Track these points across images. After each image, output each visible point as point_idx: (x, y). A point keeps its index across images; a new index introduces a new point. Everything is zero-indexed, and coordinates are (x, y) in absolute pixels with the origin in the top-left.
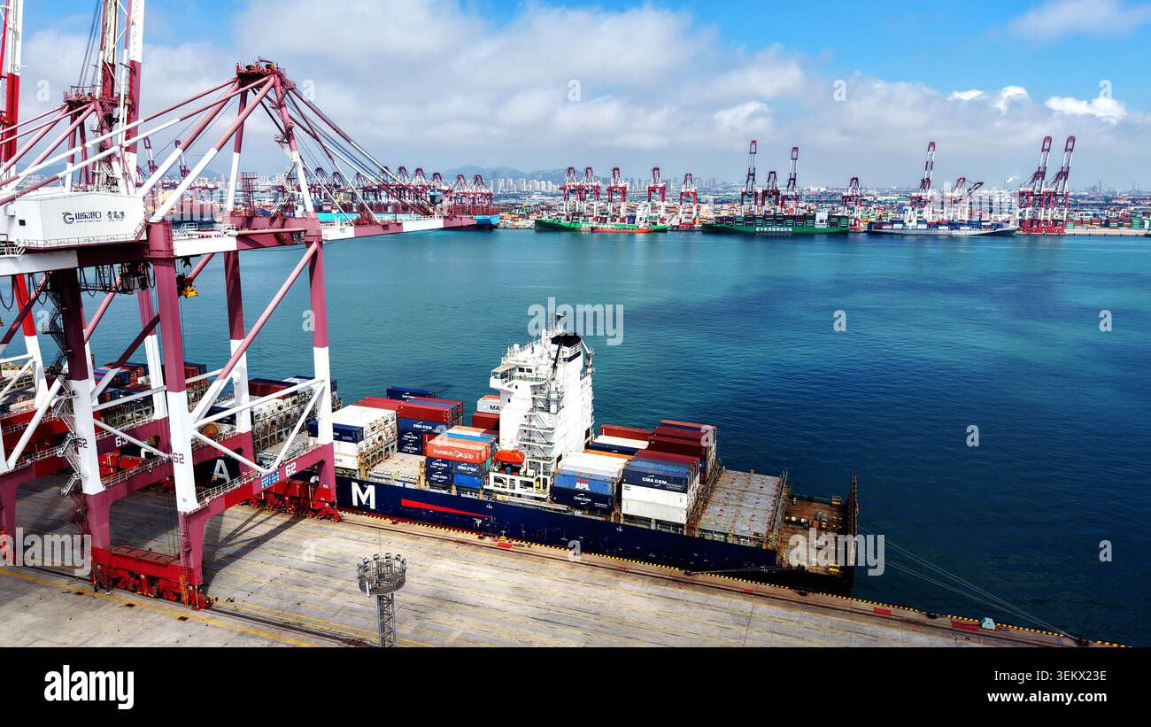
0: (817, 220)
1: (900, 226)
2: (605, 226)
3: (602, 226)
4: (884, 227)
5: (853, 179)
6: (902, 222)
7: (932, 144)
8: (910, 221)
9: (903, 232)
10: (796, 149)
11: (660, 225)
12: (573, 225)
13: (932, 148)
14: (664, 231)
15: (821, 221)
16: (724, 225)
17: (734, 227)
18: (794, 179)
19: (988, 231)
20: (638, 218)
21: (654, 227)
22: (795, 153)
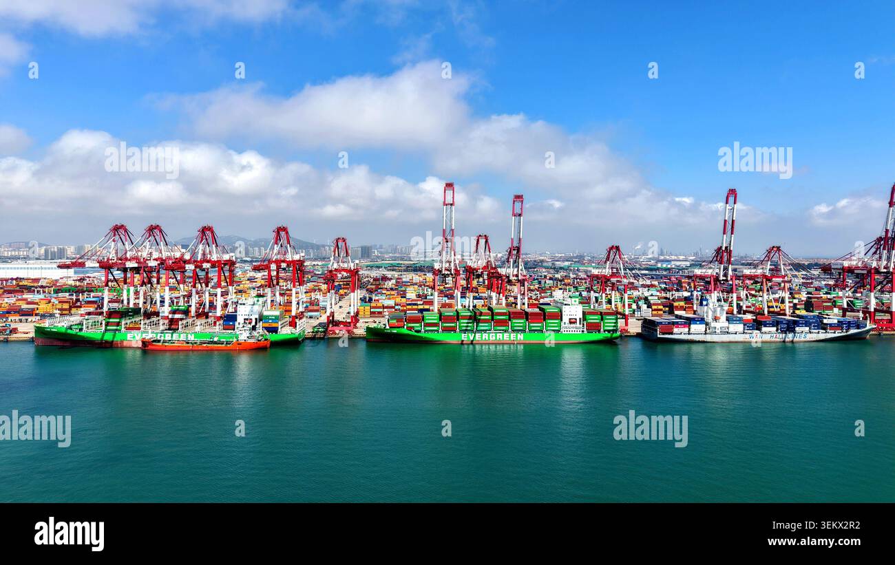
0: (566, 319)
1: (702, 328)
2: (175, 337)
3: (168, 337)
4: (676, 330)
5: (612, 248)
6: (702, 320)
7: (733, 192)
8: (716, 319)
9: (708, 338)
10: (519, 198)
11: (286, 332)
12: (108, 337)
13: (731, 199)
14: (292, 344)
15: (572, 322)
16: (404, 331)
17: (422, 334)
18: (518, 249)
19: (838, 334)
20: (240, 319)
21: (273, 337)
22: (518, 205)
